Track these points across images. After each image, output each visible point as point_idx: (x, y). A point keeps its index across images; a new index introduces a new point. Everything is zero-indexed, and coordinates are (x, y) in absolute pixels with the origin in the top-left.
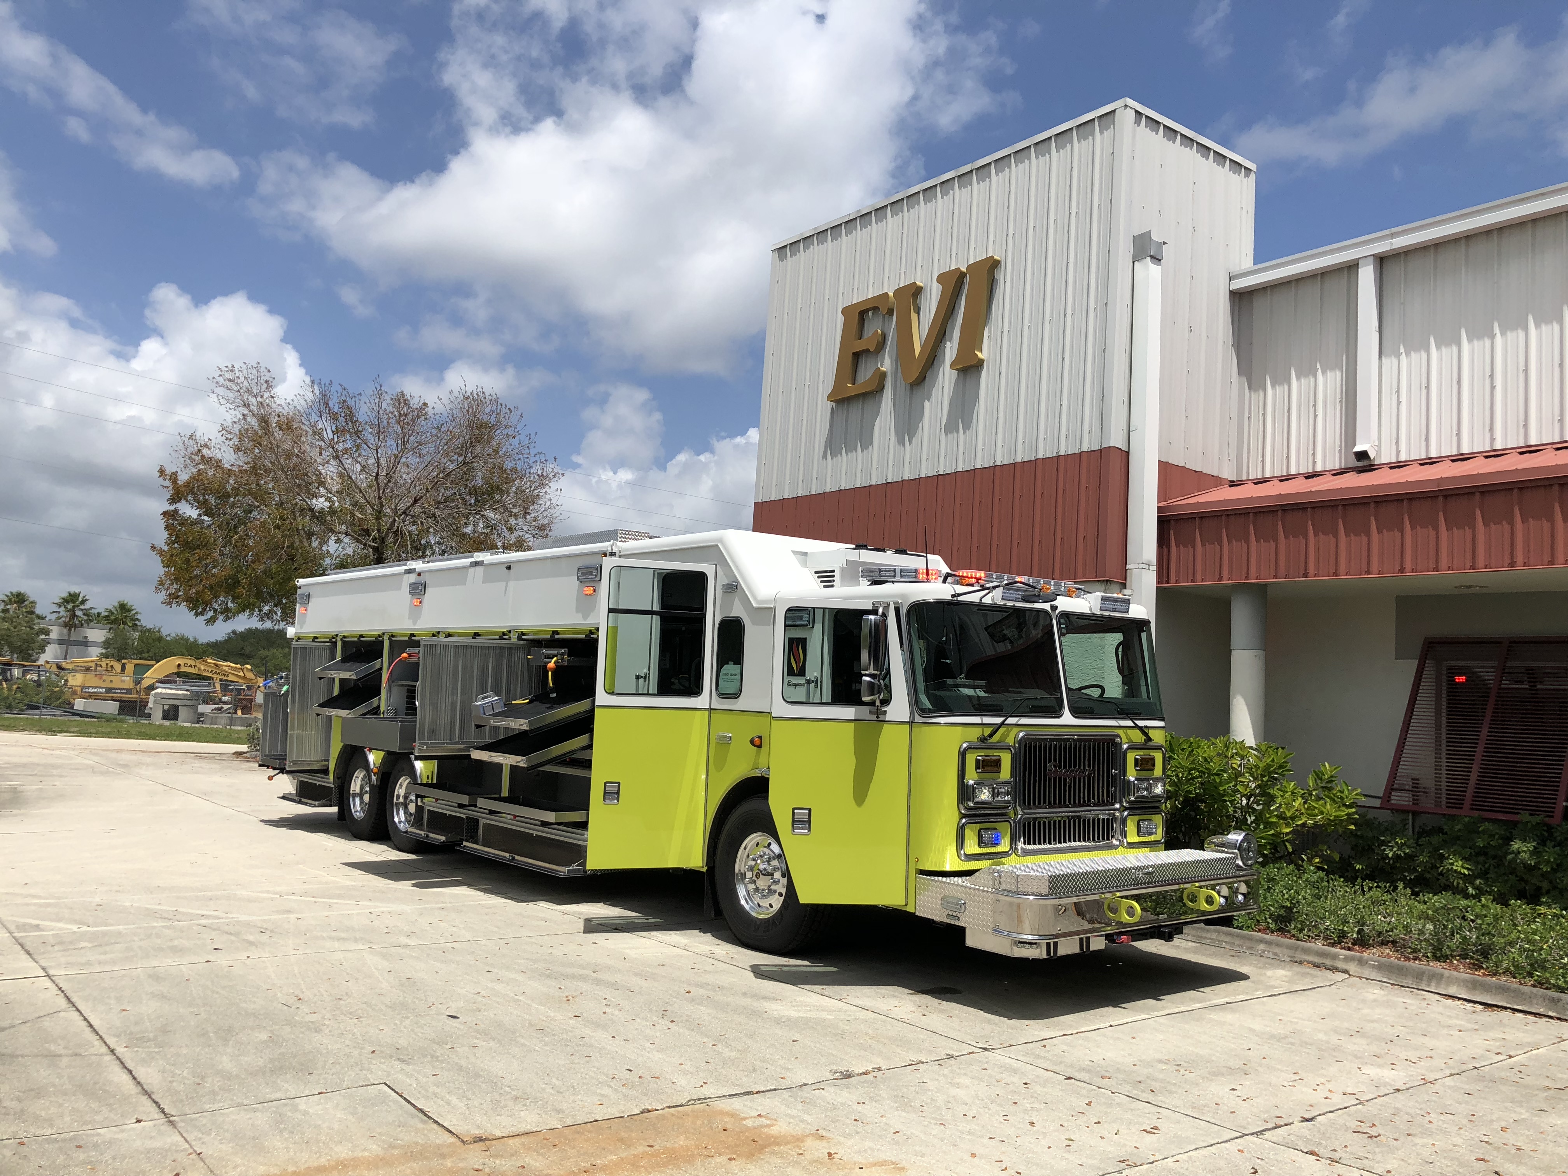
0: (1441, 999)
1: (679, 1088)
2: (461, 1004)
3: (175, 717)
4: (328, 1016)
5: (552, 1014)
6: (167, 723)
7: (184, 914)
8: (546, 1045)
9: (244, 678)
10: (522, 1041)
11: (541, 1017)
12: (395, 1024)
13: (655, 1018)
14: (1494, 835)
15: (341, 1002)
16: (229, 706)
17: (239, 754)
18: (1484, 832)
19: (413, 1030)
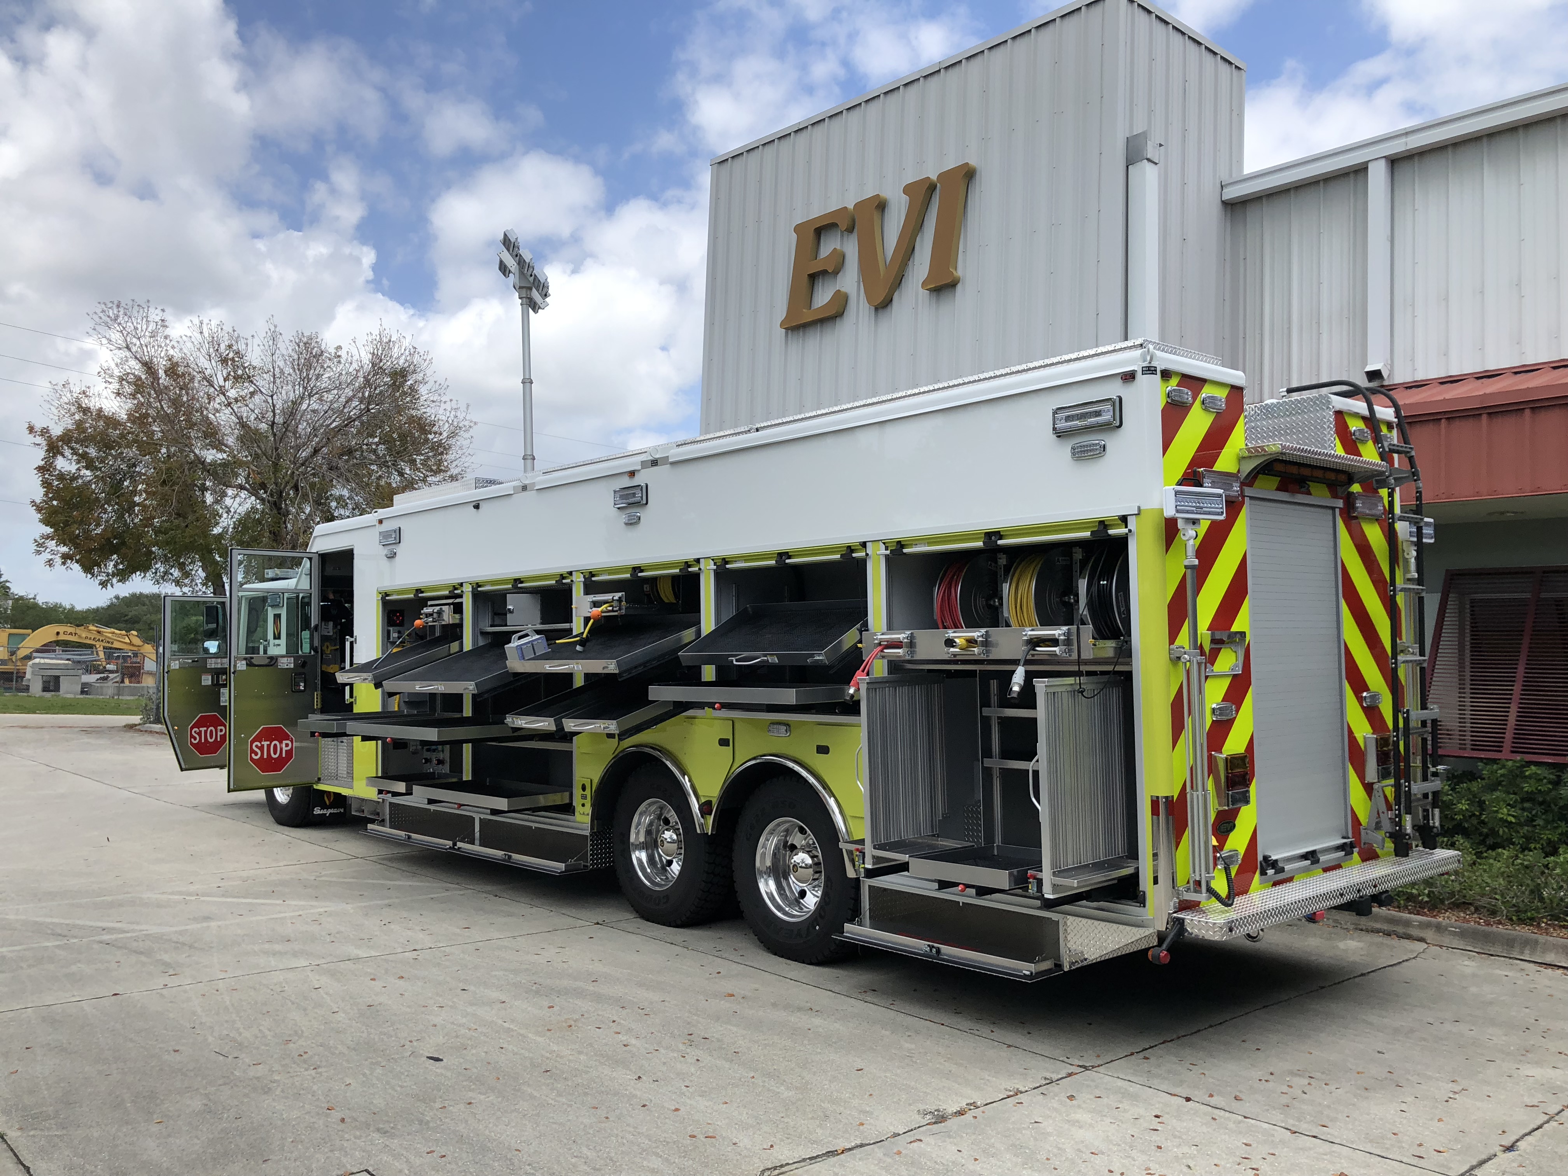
0: (1539, 969)
1: (745, 1153)
2: (441, 1040)
3: (57, 689)
4: (277, 1067)
5: (555, 1048)
6: (48, 695)
7: (81, 927)
8: (560, 1095)
9: (131, 644)
10: (529, 1090)
11: (543, 1052)
12: (364, 1075)
13: (682, 1047)
14: (1541, 780)
15: (291, 1045)
16: (115, 675)
17: (131, 727)
18: (1530, 777)
19: (388, 1083)
